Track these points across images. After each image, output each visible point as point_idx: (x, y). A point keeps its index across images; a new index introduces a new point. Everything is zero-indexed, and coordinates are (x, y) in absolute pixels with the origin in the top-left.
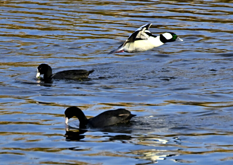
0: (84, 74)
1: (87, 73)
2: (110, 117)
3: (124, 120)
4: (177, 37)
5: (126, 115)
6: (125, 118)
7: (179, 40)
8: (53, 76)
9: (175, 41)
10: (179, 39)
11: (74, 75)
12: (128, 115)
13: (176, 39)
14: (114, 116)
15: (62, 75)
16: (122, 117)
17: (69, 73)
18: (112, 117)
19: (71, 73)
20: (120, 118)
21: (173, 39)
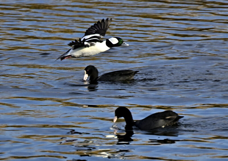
0: (130, 74)
1: (133, 73)
2: (157, 120)
3: (171, 123)
4: (123, 42)
5: (173, 117)
6: (172, 121)
7: (125, 45)
8: (99, 78)
9: (121, 45)
10: (125, 43)
11: (120, 76)
12: (175, 117)
13: (121, 44)
14: (162, 119)
15: (108, 77)
16: (169, 119)
17: (115, 74)
18: (159, 120)
19: (117, 74)
20: (167, 121)
21: (119, 44)
